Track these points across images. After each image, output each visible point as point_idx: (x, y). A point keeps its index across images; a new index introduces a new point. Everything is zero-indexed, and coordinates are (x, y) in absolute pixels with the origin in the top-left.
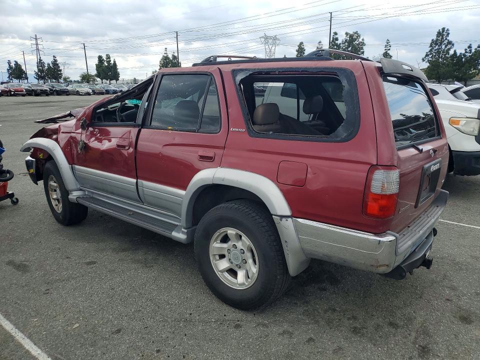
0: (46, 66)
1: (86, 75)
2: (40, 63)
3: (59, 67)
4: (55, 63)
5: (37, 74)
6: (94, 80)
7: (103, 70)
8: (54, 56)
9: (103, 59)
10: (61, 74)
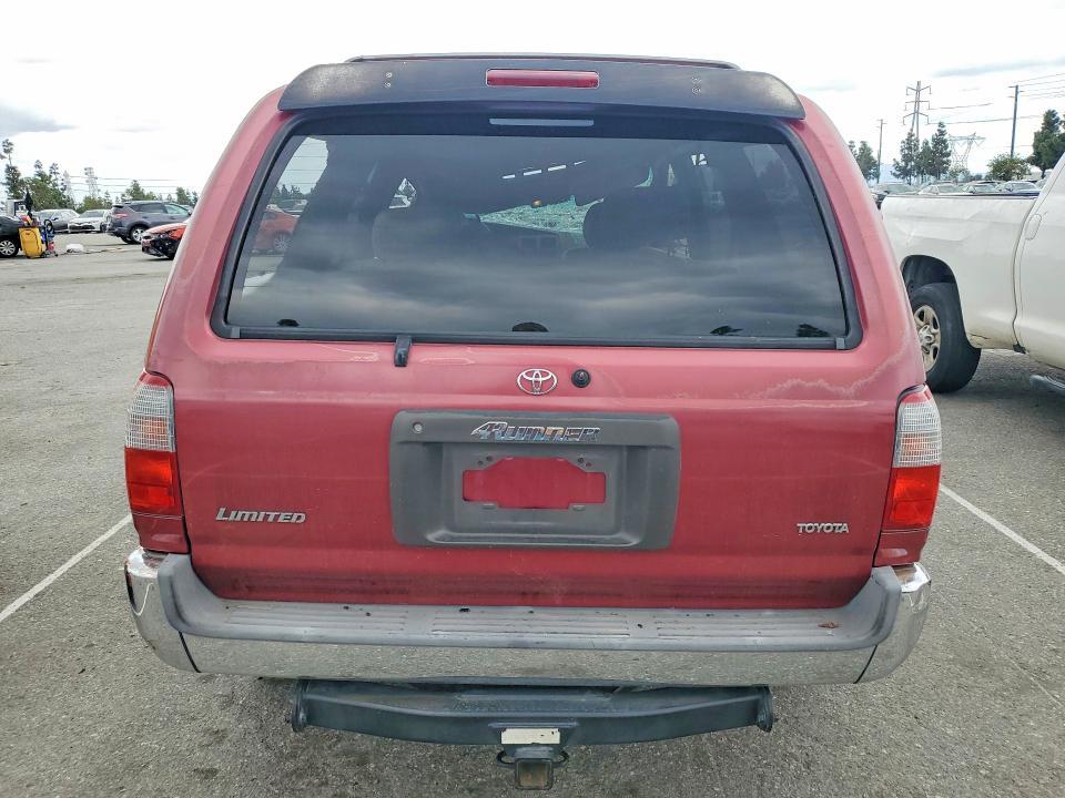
0: (921, 145)
1: (1005, 162)
2: (910, 143)
3: (946, 147)
4: (940, 140)
5: (897, 165)
6: (1023, 171)
7: (1051, 146)
8: (941, 124)
9: (1058, 119)
10: (948, 162)
